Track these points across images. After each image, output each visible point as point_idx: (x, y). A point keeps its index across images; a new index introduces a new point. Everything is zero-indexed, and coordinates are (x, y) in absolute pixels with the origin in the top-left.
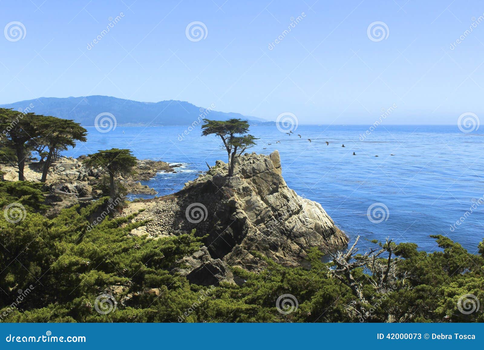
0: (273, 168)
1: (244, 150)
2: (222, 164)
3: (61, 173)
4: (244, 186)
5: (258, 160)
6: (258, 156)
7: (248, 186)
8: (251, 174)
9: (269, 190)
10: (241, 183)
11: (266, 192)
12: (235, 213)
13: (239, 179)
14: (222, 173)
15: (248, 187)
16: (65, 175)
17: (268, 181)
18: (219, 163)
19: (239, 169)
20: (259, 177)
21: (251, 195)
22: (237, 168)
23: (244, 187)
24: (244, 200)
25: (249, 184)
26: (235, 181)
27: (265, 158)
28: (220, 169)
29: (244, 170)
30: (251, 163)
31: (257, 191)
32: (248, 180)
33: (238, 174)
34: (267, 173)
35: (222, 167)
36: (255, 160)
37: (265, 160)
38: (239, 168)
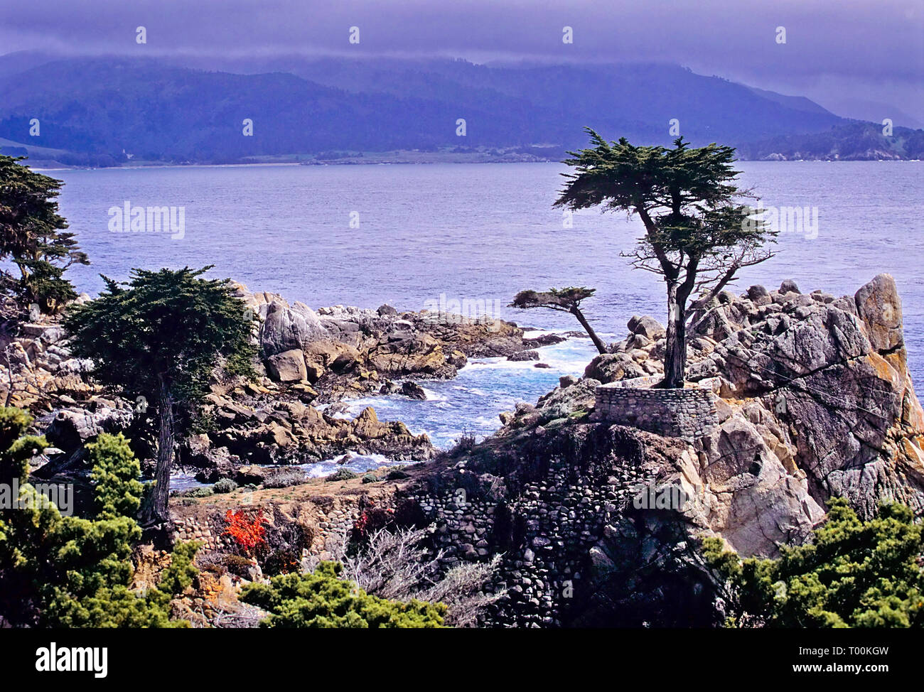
0: (863, 354)
1: (731, 273)
2: (651, 335)
3: (62, 364)
4: (728, 427)
5: (800, 317)
6: (800, 300)
7: (750, 427)
8: (765, 376)
9: (843, 447)
10: (717, 417)
11: (829, 455)
12: (682, 544)
13: (707, 399)
14: (645, 369)
15: (744, 435)
16: (76, 372)
17: (843, 409)
18: (642, 330)
19: (718, 356)
20: (801, 390)
21: (755, 470)
22: (711, 349)
23: (728, 431)
24: (725, 488)
25: (754, 419)
26: (688, 406)
27: (831, 307)
28: (639, 353)
29: (739, 358)
30: (767, 329)
31: (792, 450)
32: (756, 405)
33: (710, 375)
34: (837, 373)
35: (649, 348)
36: (786, 318)
37: (831, 321)
38: (716, 351)
